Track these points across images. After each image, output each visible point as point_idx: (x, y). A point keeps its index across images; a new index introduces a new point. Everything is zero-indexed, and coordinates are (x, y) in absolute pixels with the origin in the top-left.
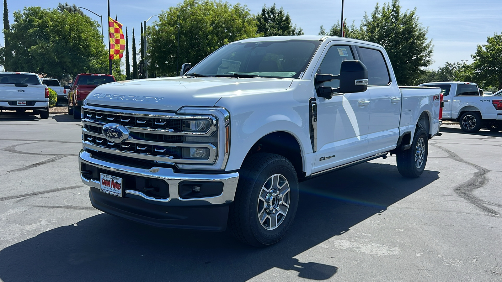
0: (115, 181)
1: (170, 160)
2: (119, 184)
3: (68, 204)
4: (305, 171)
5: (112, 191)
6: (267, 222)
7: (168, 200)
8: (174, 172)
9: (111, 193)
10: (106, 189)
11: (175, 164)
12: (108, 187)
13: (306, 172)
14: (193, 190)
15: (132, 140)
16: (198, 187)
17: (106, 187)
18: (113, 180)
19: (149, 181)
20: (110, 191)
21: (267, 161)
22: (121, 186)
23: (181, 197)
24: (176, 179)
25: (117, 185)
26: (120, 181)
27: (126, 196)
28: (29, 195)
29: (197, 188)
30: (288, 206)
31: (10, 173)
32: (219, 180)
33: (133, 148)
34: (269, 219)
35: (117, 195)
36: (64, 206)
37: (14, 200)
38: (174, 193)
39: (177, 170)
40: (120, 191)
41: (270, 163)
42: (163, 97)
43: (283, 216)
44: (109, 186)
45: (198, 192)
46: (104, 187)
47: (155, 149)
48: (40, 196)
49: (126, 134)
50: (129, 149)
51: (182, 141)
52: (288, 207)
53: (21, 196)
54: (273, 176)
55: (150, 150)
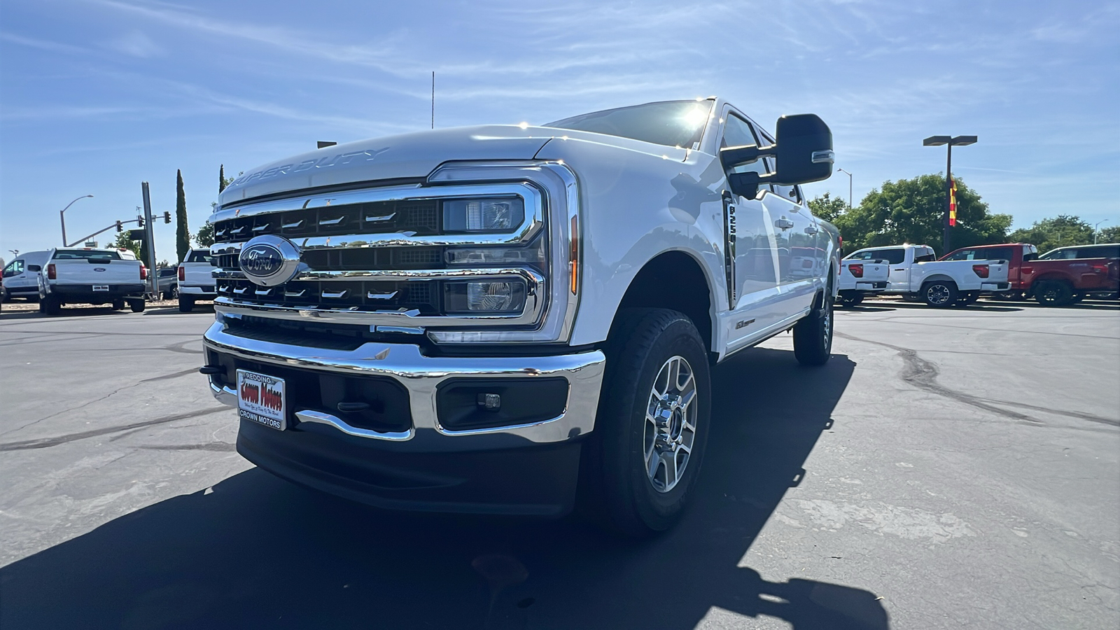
0: (269, 387)
1: (410, 320)
2: (278, 395)
3: (217, 440)
4: (716, 350)
5: (264, 414)
6: (660, 474)
7: (408, 435)
8: (424, 354)
9: (261, 419)
10: (250, 409)
11: (425, 332)
12: (254, 404)
13: (719, 353)
14: (480, 403)
15: (309, 275)
16: (494, 396)
17: (250, 403)
18: (264, 384)
19: (354, 385)
20: (258, 416)
21: (660, 324)
22: (283, 399)
23: (446, 426)
24: (430, 374)
25: (272, 399)
26: (279, 386)
27: (297, 427)
28: (149, 423)
29: (492, 399)
30: (693, 429)
31: (143, 384)
32: (551, 371)
33: (311, 295)
34: (664, 465)
35: (274, 424)
36: (206, 445)
37: (109, 436)
38: (424, 414)
39: (432, 349)
40: (281, 415)
41: (666, 327)
42: (388, 148)
43: (685, 455)
44: (257, 402)
45: (495, 411)
46: (246, 405)
47: (369, 294)
48: (171, 424)
49: (291, 258)
50: (304, 302)
51: (445, 263)
52: (694, 432)
53: (130, 427)
54: (670, 361)
55: (355, 297)
